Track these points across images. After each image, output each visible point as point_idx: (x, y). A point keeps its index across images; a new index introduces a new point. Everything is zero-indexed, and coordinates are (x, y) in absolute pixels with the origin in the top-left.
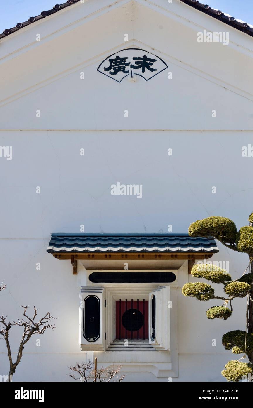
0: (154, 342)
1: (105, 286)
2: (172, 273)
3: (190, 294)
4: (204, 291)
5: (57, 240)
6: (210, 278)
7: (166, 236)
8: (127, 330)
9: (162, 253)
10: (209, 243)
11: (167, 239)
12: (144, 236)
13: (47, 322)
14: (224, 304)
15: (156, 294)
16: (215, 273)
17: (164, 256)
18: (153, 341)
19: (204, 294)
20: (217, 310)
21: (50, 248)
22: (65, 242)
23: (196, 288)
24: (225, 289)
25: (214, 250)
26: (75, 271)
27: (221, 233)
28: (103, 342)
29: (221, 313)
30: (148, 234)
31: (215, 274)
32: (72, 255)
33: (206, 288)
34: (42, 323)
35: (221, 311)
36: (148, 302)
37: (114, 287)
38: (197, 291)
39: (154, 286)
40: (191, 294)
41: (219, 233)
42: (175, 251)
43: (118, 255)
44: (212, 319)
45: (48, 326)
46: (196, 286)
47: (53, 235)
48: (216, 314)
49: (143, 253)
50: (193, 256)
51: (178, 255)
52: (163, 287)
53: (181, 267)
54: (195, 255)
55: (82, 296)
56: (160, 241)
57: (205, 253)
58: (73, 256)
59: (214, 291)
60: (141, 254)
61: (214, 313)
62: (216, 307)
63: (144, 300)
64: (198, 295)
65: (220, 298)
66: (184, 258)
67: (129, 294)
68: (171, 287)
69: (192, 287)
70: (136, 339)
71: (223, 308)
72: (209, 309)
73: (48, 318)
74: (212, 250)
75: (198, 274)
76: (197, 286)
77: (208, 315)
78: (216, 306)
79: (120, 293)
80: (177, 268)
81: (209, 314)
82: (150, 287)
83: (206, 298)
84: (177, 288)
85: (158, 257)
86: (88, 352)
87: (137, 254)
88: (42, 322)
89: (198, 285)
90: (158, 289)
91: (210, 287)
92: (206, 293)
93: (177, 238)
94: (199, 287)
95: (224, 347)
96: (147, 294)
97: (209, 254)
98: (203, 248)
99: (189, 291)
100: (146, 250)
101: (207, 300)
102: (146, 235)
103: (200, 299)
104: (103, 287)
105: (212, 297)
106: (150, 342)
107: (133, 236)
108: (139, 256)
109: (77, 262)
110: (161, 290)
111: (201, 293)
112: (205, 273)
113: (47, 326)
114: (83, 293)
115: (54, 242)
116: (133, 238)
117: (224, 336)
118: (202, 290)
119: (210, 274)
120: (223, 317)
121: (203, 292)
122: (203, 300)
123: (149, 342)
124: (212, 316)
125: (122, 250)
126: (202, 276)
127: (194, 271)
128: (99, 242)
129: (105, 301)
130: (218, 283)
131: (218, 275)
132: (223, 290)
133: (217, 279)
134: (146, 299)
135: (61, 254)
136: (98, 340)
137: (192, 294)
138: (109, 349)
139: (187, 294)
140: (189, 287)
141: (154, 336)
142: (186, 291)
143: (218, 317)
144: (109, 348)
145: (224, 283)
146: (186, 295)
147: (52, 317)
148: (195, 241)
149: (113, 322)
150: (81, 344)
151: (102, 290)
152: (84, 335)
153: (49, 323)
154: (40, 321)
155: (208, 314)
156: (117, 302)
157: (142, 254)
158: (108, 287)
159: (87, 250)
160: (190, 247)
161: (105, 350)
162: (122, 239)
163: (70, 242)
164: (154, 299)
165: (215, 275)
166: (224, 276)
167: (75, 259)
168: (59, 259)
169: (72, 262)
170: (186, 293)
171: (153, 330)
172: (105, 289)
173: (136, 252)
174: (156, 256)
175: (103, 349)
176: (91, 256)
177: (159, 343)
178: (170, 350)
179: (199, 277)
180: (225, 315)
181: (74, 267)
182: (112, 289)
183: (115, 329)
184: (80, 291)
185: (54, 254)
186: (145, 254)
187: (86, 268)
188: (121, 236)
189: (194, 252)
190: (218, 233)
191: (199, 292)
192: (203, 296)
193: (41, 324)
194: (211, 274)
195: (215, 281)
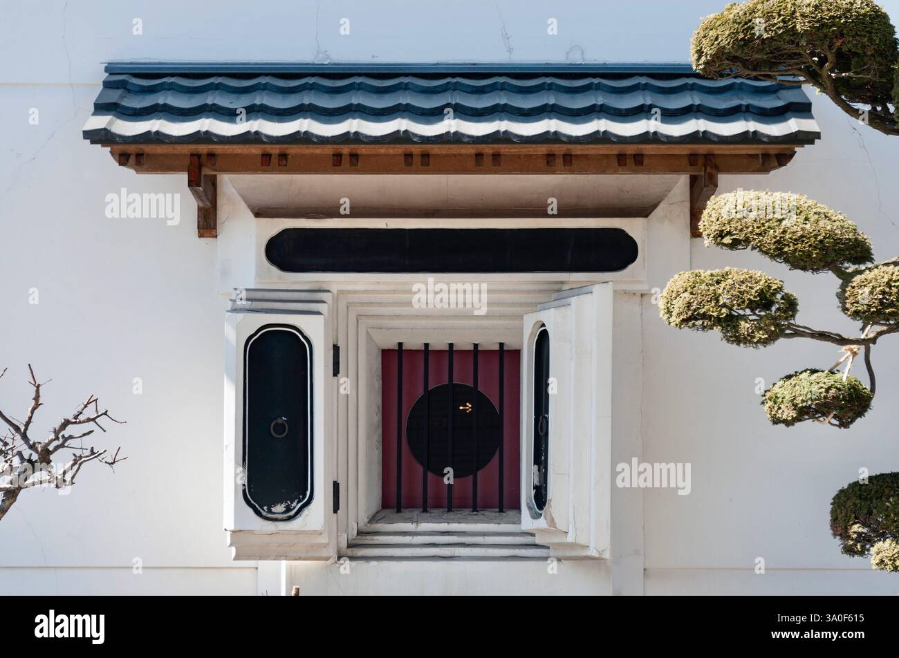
0: (542, 523)
1: (334, 289)
2: (620, 233)
3: (693, 318)
4: (752, 305)
5: (129, 91)
6: (779, 252)
7: (595, 76)
8: (430, 474)
9: (579, 147)
10: (780, 103)
11: (598, 87)
12: (500, 75)
13: (84, 435)
14: (838, 364)
15: (552, 319)
16: (803, 229)
17: (586, 157)
18: (536, 516)
19: (755, 317)
20: (809, 388)
21: (101, 122)
22: (161, 99)
23: (720, 291)
24: (842, 297)
25: (799, 132)
26: (208, 223)
27: (830, 57)
28: (327, 522)
29: (825, 397)
30: (520, 67)
31: (800, 233)
32: (192, 155)
33: (761, 293)
34: (66, 439)
35: (827, 390)
36: (517, 354)
37: (373, 292)
38: (724, 305)
39: (545, 287)
40: (696, 319)
41: (823, 61)
42: (632, 137)
43: (388, 155)
44: (788, 423)
45: (92, 452)
46: (718, 282)
47: (111, 69)
48: (803, 401)
49: (496, 146)
50: (708, 157)
51: (645, 152)
52: (580, 290)
53: (661, 206)
54: (721, 152)
55: (238, 329)
56: (568, 96)
57: (762, 146)
58: (199, 156)
59: (796, 304)
60: (488, 149)
61: (798, 400)
62: (805, 375)
63: (502, 345)
64: (729, 323)
65: (823, 336)
66: (670, 164)
67: (438, 321)
68: (615, 291)
69: (703, 287)
70: (466, 512)
71: (833, 377)
72: (774, 384)
73: (89, 420)
74: (792, 133)
75: (729, 233)
76: (723, 285)
77: (771, 408)
78: (805, 371)
79: (398, 317)
80: (643, 210)
81: (775, 403)
82: (529, 292)
83: (760, 335)
84: (642, 295)
85: (560, 161)
86: (264, 565)
87: (471, 150)
88: (63, 436)
89: (730, 281)
90: (558, 295)
91: (781, 288)
92: (763, 313)
93: (643, 80)
94: (733, 286)
95: (837, 542)
96: (515, 323)
97: (776, 152)
98: (752, 126)
99: (689, 305)
100: (511, 133)
101: (765, 342)
102: (514, 68)
103: (738, 340)
104: (329, 291)
105: (788, 332)
106: (527, 521)
107: (454, 75)
108: (479, 156)
109: (213, 182)
110: (573, 306)
111: (741, 312)
112: (757, 231)
113: (88, 453)
114: (241, 316)
115: (114, 96)
116: (454, 80)
117: (837, 498)
118: (743, 302)
119: (778, 231)
120: (835, 417)
121: (748, 311)
122: (750, 342)
123: (520, 523)
124: (788, 413)
125: (406, 132)
126: (747, 241)
127: (714, 219)
128: (307, 99)
129: (336, 349)
130: (814, 270)
131: (816, 236)
132: (836, 302)
133: (809, 255)
134: (511, 344)
135: (148, 149)
136: (306, 511)
137: (704, 316)
138: (350, 552)
139: (682, 317)
140: (692, 288)
141: (541, 497)
142: (678, 304)
143: (813, 417)
144: (350, 546)
145: (840, 273)
146: (678, 320)
147: (105, 414)
148: (720, 96)
149: (369, 437)
150: (232, 528)
151: (323, 302)
152: (244, 491)
153: (96, 441)
154: (57, 432)
155: (770, 403)
156: (386, 353)
157: (491, 152)
158: (349, 292)
159: (257, 133)
160: (697, 119)
161: (336, 556)
162: (405, 88)
163: (139, 98)
164: (543, 339)
165: (802, 236)
166: (838, 241)
167: (207, 171)
168: (137, 171)
169: (192, 183)
170: (679, 315)
171: (539, 470)
172: (336, 300)
173: (466, 140)
174: (550, 157)
175: (324, 553)
176: (274, 160)
177: (561, 525)
178: (607, 555)
179: (735, 244)
180: (841, 408)
181: (201, 205)
182: (365, 298)
183: (377, 469)
184: (229, 305)
185: (115, 147)
186: (504, 149)
187: (252, 211)
188: (406, 75)
189: (715, 139)
190: (816, 59)
191: (731, 309)
192: (748, 325)
193: (62, 446)
194: (784, 232)
195: (801, 262)
